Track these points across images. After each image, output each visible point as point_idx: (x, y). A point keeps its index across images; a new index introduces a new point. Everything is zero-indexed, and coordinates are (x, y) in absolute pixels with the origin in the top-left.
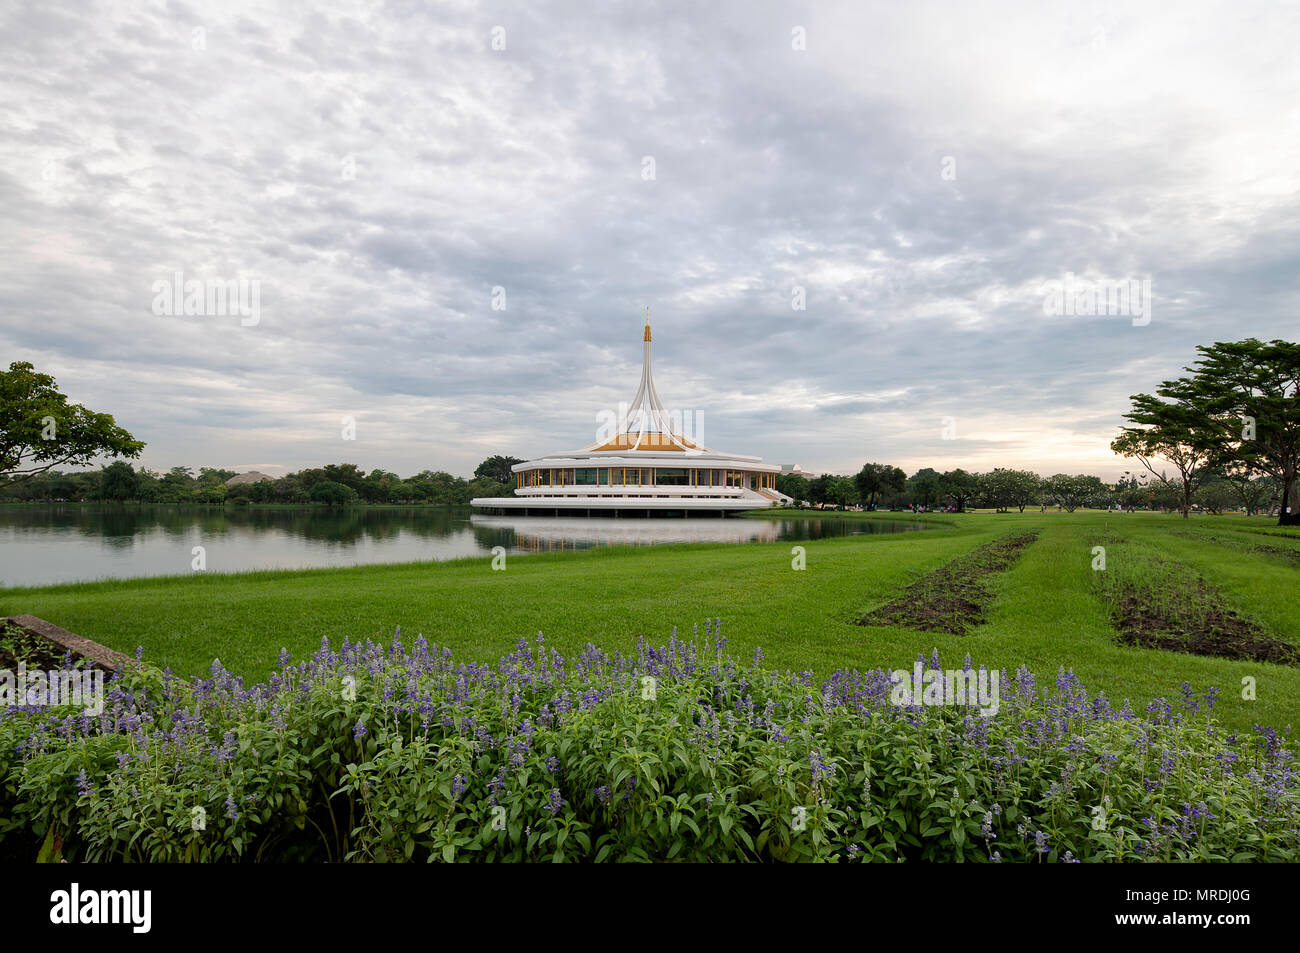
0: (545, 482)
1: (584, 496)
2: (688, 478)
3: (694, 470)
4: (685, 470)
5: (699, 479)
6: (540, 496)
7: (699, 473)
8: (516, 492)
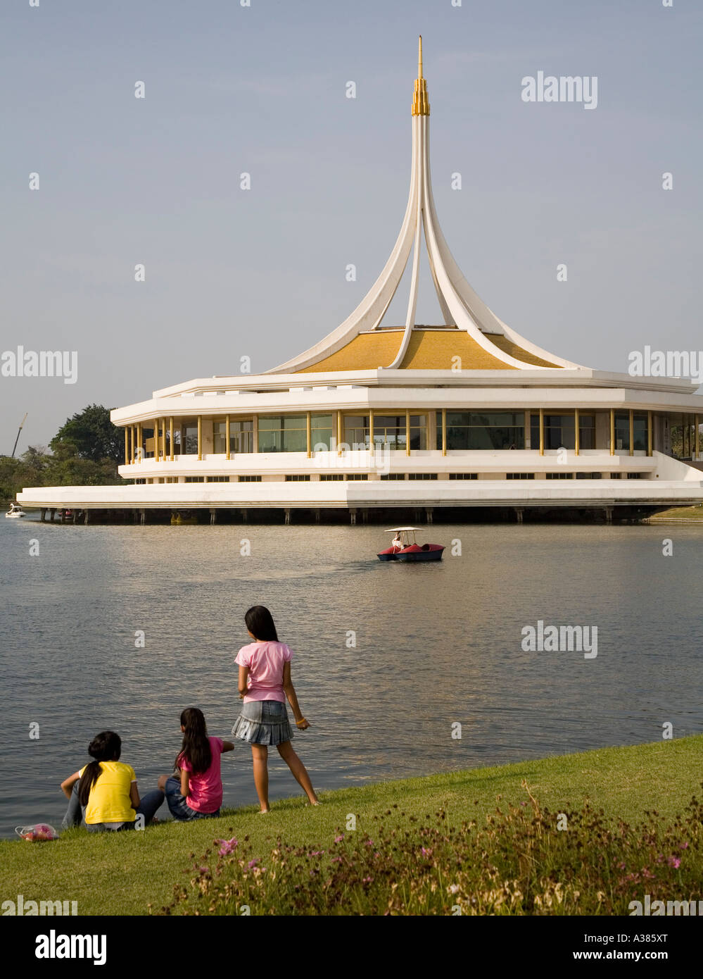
0: (185, 447)
1: (275, 478)
2: (522, 430)
3: (534, 413)
4: (515, 413)
5: (548, 434)
6: (176, 480)
7: (548, 420)
8: (124, 471)
